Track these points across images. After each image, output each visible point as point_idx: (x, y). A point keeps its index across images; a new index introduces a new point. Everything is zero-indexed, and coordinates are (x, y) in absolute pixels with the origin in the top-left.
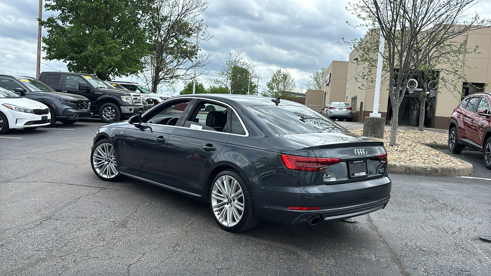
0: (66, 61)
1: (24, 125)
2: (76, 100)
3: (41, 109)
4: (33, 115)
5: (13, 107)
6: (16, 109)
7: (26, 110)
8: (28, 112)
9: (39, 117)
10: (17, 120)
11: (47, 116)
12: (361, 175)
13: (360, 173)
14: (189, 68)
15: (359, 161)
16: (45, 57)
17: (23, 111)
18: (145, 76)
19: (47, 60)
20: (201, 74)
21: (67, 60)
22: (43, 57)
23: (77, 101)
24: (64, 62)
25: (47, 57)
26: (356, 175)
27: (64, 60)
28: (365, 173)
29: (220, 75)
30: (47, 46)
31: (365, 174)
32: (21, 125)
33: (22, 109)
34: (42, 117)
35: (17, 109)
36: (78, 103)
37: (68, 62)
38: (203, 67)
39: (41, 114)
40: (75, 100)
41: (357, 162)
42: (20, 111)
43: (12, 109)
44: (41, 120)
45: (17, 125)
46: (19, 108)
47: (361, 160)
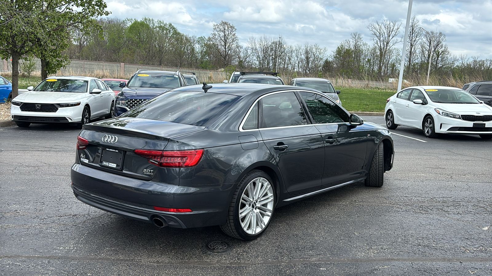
1: (447, 130)
3: (477, 115)
4: (461, 120)
5: (441, 112)
6: (442, 114)
8: (456, 117)
9: (469, 124)
10: (441, 124)
11: (485, 124)
12: (109, 166)
13: (110, 163)
15: (113, 150)
17: (451, 116)
26: (104, 163)
28: (115, 165)
31: (115, 167)
32: (444, 130)
34: (474, 123)
39: (474, 121)
41: (110, 150)
42: (447, 116)
43: (439, 114)
45: (441, 130)
46: (446, 113)
47: (115, 150)
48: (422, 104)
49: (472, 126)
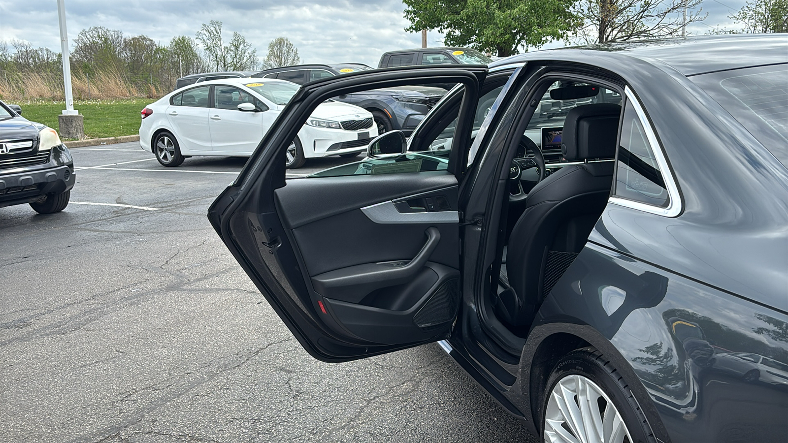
0: (444, 30)
1: (327, 151)
2: (426, 97)
3: (357, 119)
4: (342, 131)
6: (313, 124)
7: (330, 124)
8: (333, 126)
9: (353, 136)
10: (315, 142)
11: (369, 132)
14: (666, 13)
16: (408, 28)
17: (325, 125)
18: (587, 40)
19: (412, 32)
20: (691, 21)
21: (444, 28)
22: (406, 28)
23: (428, 99)
24: (439, 32)
25: (411, 27)
27: (439, 28)
29: (739, 20)
30: (410, 9)
32: (321, 152)
33: (324, 122)
34: (358, 134)
35: (314, 122)
36: (430, 102)
37: (446, 31)
38: (696, 6)
39: (357, 129)
40: (424, 98)
42: (320, 126)
44: (357, 139)
45: (316, 151)
46: (318, 121)
48: (256, 111)
49: (356, 139)
